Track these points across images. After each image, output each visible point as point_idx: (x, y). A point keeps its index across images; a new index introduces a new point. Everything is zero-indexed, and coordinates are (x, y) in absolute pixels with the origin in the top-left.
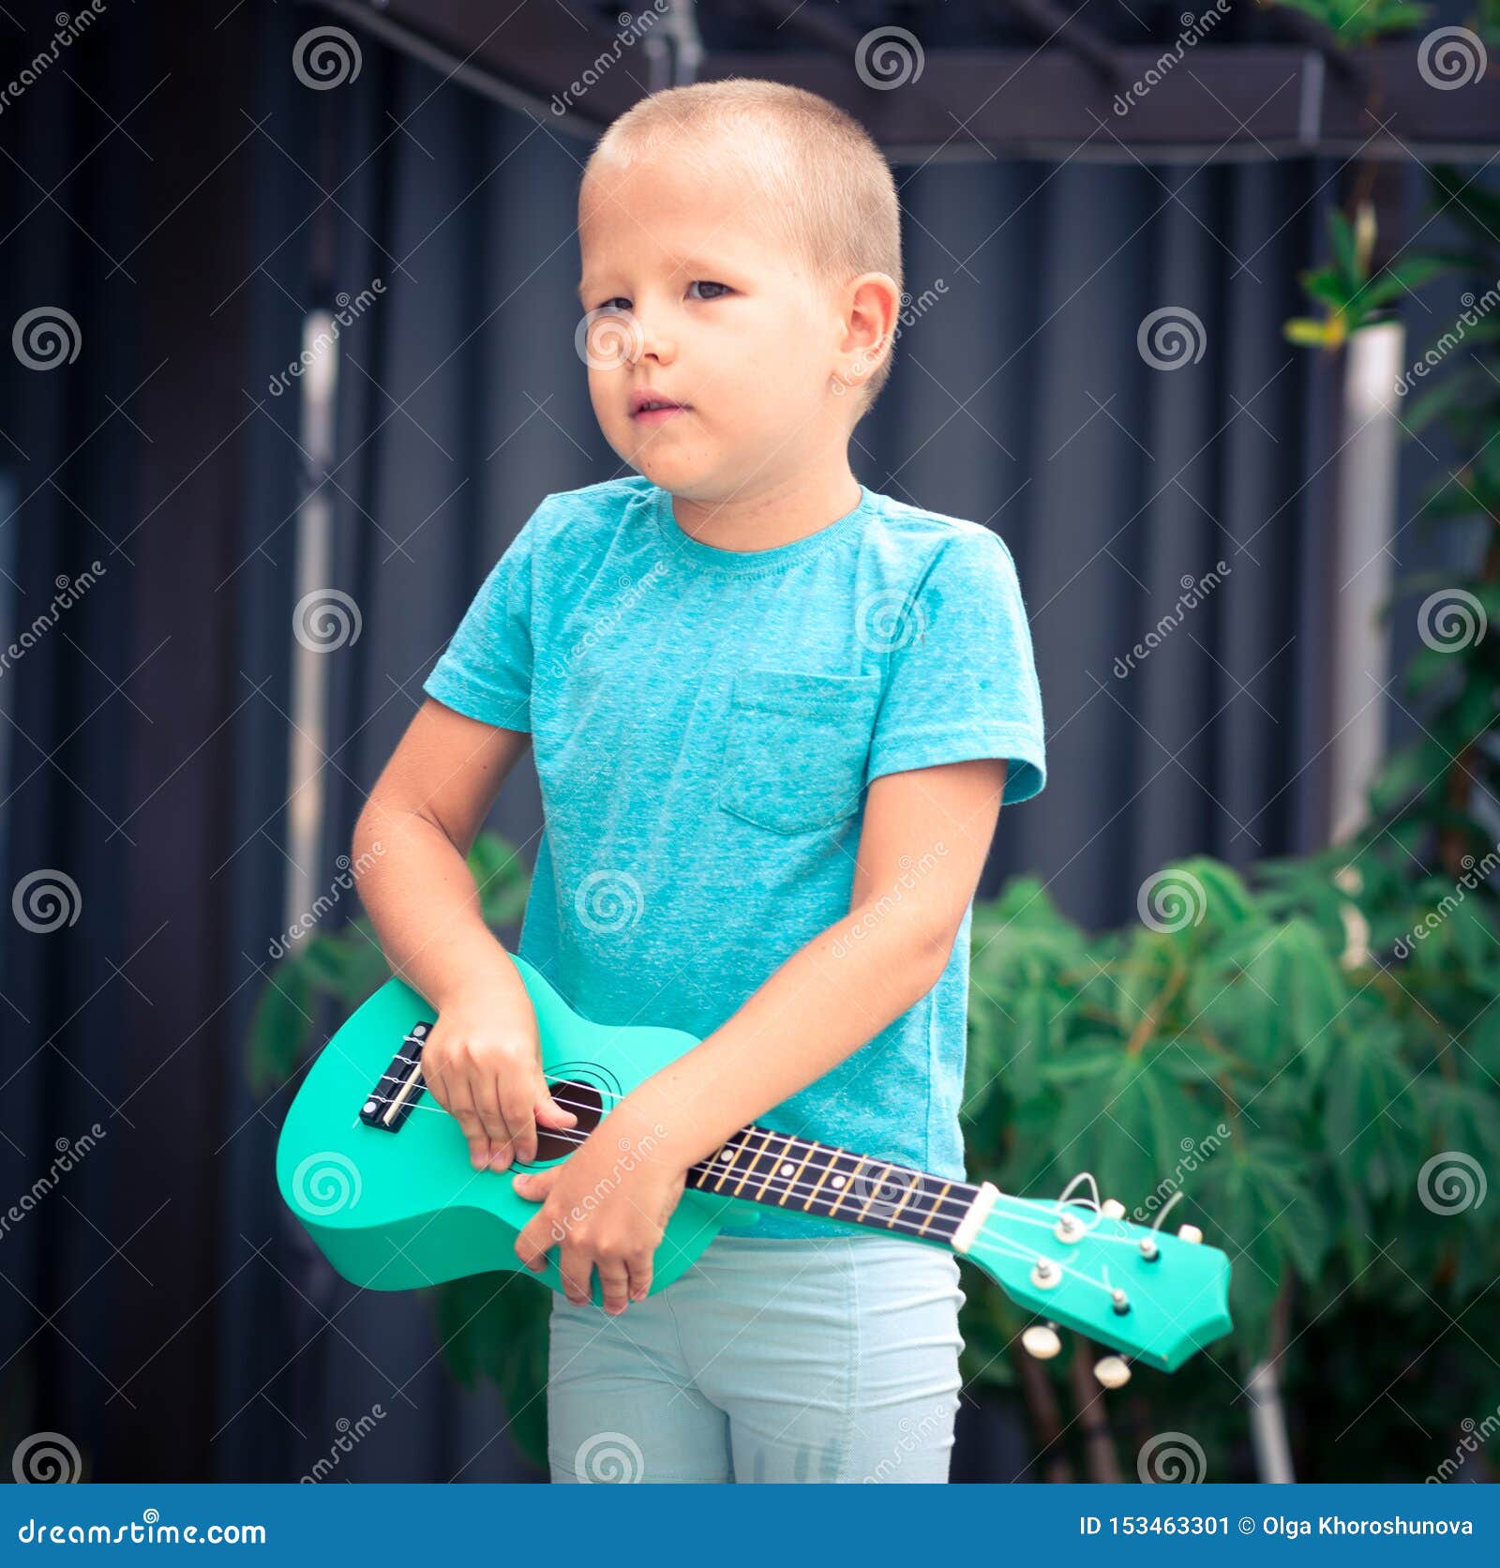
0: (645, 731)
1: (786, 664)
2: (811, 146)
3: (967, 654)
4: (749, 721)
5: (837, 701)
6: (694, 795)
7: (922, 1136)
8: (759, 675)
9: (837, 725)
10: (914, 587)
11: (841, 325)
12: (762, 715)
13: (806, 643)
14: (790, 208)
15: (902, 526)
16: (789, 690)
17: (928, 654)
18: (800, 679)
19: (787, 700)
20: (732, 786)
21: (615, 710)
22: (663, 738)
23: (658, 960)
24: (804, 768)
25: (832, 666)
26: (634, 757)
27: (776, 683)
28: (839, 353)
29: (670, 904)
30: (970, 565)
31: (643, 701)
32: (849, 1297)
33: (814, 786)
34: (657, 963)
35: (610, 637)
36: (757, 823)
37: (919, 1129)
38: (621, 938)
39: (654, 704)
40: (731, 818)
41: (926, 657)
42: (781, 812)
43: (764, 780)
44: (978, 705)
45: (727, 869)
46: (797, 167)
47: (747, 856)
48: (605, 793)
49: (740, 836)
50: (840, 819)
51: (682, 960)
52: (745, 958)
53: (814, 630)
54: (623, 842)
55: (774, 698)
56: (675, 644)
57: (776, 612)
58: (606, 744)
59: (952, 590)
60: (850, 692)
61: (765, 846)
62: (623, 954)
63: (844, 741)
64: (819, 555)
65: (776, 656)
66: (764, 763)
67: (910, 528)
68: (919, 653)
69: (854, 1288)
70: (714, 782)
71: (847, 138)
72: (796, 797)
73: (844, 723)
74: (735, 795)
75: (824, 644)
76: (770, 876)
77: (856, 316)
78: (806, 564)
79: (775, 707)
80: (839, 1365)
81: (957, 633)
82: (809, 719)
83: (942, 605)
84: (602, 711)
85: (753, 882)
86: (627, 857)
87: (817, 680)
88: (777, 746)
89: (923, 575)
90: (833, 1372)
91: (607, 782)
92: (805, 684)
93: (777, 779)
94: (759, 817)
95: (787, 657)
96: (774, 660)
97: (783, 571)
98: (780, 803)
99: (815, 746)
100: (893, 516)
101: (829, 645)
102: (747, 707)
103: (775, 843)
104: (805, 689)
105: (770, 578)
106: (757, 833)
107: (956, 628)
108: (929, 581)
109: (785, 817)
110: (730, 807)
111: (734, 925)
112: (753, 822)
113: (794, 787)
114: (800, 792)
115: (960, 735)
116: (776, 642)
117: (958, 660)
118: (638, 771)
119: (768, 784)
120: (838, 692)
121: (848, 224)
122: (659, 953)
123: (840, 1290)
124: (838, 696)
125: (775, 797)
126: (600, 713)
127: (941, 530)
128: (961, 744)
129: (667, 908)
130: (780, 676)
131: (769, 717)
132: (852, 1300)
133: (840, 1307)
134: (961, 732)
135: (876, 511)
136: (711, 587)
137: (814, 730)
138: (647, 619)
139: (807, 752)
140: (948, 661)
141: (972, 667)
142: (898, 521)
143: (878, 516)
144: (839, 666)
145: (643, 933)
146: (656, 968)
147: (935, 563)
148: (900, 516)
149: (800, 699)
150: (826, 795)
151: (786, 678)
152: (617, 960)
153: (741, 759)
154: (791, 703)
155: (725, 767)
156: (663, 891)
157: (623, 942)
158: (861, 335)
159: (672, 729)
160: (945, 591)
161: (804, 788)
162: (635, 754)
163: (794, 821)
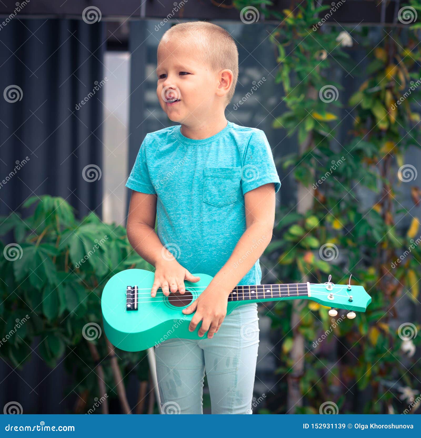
0: (182, 185)
1: (216, 165)
2: (213, 39)
3: (262, 159)
4: (209, 180)
5: (231, 173)
6: (196, 200)
7: (254, 279)
8: (210, 168)
9: (231, 179)
10: (246, 145)
11: (218, 82)
12: (212, 178)
13: (220, 160)
14: (206, 54)
15: (239, 130)
16: (219, 172)
17: (254, 161)
18: (221, 169)
19: (219, 174)
20: (206, 196)
21: (173, 181)
22: (187, 186)
23: (190, 241)
24: (224, 190)
25: (228, 165)
26: (179, 192)
27: (215, 170)
28: (218, 89)
29: (192, 227)
30: (259, 138)
31: (181, 178)
32: (239, 321)
33: (226, 195)
34: (189, 242)
35: (170, 164)
36: (213, 205)
37: (254, 278)
38: (179, 237)
39: (183, 178)
40: (206, 204)
41: (253, 162)
42: (219, 201)
43: (214, 194)
44: (268, 170)
45: (206, 217)
46: (209, 44)
47: (211, 213)
48: (172, 202)
49: (209, 208)
50: (233, 203)
51: (196, 241)
52: (213, 239)
53: (221, 157)
54: (178, 213)
55: (214, 174)
56: (186, 163)
57: (211, 153)
58: (172, 189)
59: (256, 145)
60: (234, 171)
61: (215, 210)
62: (180, 240)
63: (233, 183)
64: (219, 139)
65: (213, 164)
66: (214, 190)
67: (241, 130)
68: (251, 161)
69: (240, 319)
70: (201, 196)
71: (223, 37)
72: (222, 197)
73: (233, 179)
74: (207, 198)
75: (224, 160)
76: (217, 218)
77: (223, 79)
78: (216, 141)
79: (215, 176)
80: (237, 337)
81: (260, 155)
82: (224, 178)
83: (254, 149)
84: (170, 182)
85: (213, 220)
86: (179, 216)
87: (226, 169)
88: (217, 186)
89: (248, 142)
90: (236, 339)
91: (172, 199)
92: (223, 170)
93: (217, 193)
94: (214, 203)
95: (216, 164)
96: (213, 165)
97: (211, 143)
98: (218, 199)
99: (226, 185)
100: (236, 128)
101: (226, 160)
102: (208, 177)
103: (218, 209)
104: (223, 171)
105: (208, 145)
106: (213, 207)
107: (259, 154)
108: (250, 143)
109: (220, 203)
110: (206, 201)
111: (209, 231)
112: (212, 204)
113: (222, 195)
114: (223, 196)
115: (264, 178)
116: (213, 160)
117: (261, 161)
118: (181, 195)
119: (215, 195)
120: (231, 171)
121: (221, 58)
122: (190, 240)
123: (237, 319)
124: (231, 172)
125: (217, 198)
126: (169, 182)
127: (250, 130)
128: (265, 180)
129: (191, 228)
130: (216, 168)
131: (214, 179)
132: (240, 322)
133: (237, 323)
134: (265, 177)
135: (231, 127)
136: (193, 148)
137: (225, 181)
138: (178, 158)
139: (224, 186)
140: (258, 162)
141: (265, 161)
142: (238, 129)
143: (232, 128)
144: (229, 165)
145: (186, 235)
146: (189, 243)
147: (250, 139)
148: (238, 128)
149: (222, 174)
150: (230, 197)
151: (218, 169)
152: (179, 242)
153: (208, 189)
154: (219, 175)
155: (204, 192)
156: (190, 224)
157: (180, 238)
158: (224, 84)
159: (189, 184)
160: (255, 145)
161: (224, 195)
162: (180, 191)
163: (222, 203)
